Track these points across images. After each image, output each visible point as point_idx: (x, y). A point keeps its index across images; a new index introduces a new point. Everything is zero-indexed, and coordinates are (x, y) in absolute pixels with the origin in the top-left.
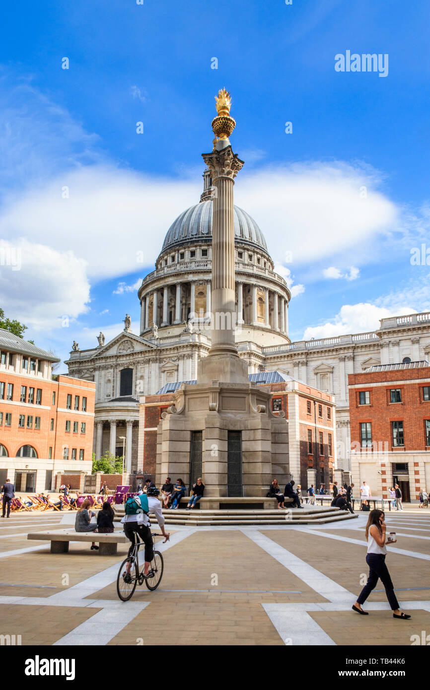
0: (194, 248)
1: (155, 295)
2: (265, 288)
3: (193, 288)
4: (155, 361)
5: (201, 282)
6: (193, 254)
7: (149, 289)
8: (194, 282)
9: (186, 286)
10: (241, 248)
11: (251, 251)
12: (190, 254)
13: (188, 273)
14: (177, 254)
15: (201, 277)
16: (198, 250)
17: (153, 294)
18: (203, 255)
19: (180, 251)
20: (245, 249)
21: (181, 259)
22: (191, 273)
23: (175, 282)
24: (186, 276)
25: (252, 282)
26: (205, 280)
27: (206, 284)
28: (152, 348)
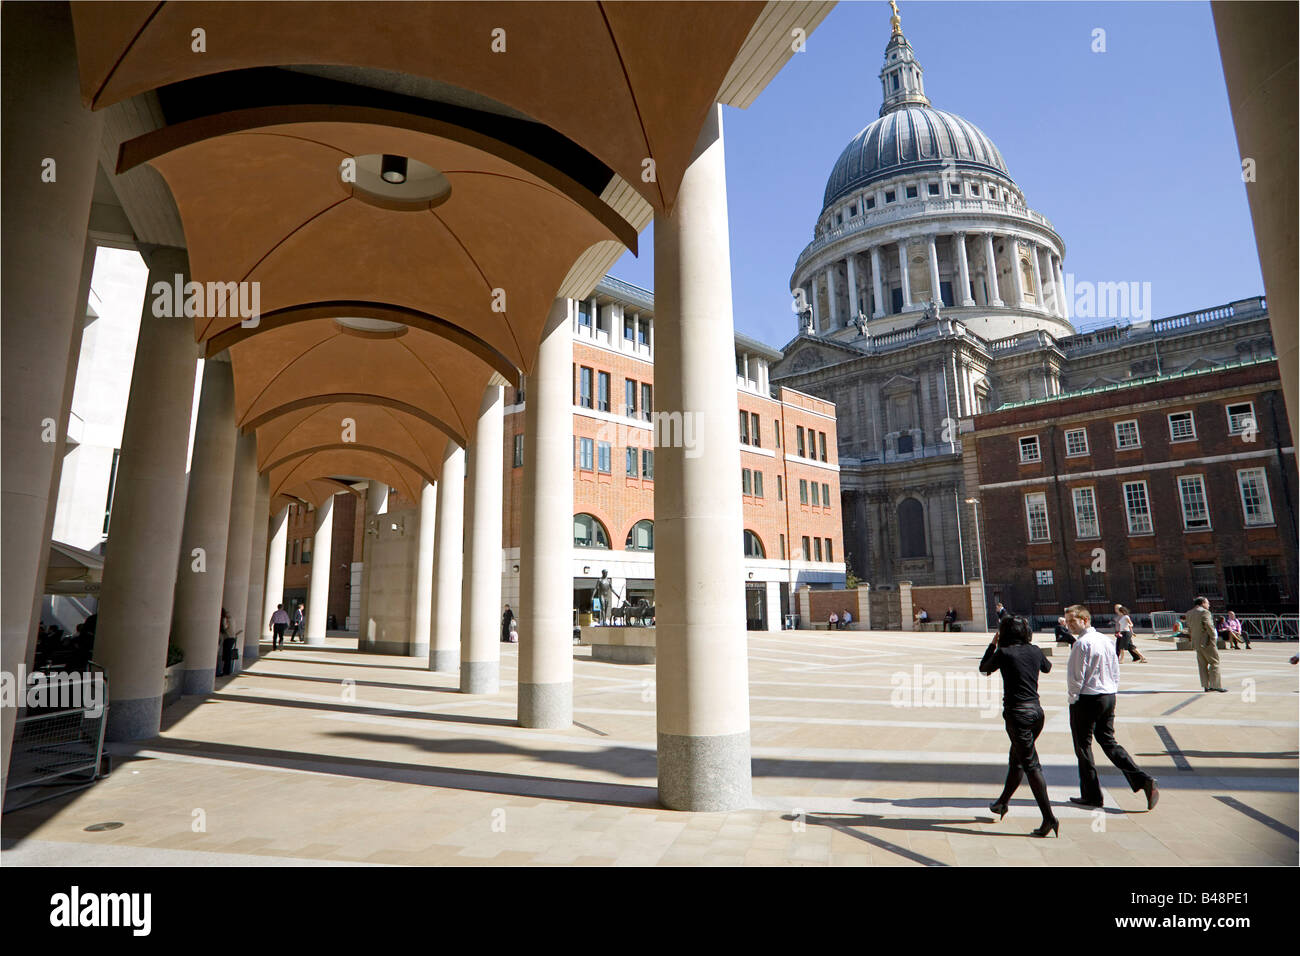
0: (892, 187)
1: (830, 274)
2: (1031, 243)
3: (903, 252)
4: (870, 378)
5: (916, 240)
6: (891, 197)
7: (818, 264)
8: (904, 240)
9: (889, 251)
10: (976, 177)
11: (993, 181)
12: (885, 196)
13: (891, 227)
14: (860, 202)
15: (917, 230)
16: (900, 189)
17: (825, 273)
18: (909, 197)
19: (866, 196)
20: (982, 179)
21: (869, 208)
22: (896, 226)
23: (868, 245)
24: (887, 233)
25: (1008, 232)
26: (924, 236)
27: (926, 242)
28: (862, 355)
